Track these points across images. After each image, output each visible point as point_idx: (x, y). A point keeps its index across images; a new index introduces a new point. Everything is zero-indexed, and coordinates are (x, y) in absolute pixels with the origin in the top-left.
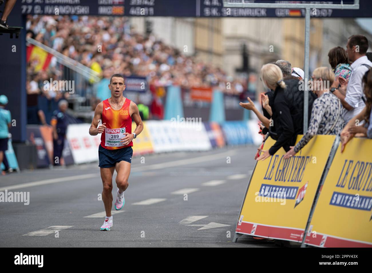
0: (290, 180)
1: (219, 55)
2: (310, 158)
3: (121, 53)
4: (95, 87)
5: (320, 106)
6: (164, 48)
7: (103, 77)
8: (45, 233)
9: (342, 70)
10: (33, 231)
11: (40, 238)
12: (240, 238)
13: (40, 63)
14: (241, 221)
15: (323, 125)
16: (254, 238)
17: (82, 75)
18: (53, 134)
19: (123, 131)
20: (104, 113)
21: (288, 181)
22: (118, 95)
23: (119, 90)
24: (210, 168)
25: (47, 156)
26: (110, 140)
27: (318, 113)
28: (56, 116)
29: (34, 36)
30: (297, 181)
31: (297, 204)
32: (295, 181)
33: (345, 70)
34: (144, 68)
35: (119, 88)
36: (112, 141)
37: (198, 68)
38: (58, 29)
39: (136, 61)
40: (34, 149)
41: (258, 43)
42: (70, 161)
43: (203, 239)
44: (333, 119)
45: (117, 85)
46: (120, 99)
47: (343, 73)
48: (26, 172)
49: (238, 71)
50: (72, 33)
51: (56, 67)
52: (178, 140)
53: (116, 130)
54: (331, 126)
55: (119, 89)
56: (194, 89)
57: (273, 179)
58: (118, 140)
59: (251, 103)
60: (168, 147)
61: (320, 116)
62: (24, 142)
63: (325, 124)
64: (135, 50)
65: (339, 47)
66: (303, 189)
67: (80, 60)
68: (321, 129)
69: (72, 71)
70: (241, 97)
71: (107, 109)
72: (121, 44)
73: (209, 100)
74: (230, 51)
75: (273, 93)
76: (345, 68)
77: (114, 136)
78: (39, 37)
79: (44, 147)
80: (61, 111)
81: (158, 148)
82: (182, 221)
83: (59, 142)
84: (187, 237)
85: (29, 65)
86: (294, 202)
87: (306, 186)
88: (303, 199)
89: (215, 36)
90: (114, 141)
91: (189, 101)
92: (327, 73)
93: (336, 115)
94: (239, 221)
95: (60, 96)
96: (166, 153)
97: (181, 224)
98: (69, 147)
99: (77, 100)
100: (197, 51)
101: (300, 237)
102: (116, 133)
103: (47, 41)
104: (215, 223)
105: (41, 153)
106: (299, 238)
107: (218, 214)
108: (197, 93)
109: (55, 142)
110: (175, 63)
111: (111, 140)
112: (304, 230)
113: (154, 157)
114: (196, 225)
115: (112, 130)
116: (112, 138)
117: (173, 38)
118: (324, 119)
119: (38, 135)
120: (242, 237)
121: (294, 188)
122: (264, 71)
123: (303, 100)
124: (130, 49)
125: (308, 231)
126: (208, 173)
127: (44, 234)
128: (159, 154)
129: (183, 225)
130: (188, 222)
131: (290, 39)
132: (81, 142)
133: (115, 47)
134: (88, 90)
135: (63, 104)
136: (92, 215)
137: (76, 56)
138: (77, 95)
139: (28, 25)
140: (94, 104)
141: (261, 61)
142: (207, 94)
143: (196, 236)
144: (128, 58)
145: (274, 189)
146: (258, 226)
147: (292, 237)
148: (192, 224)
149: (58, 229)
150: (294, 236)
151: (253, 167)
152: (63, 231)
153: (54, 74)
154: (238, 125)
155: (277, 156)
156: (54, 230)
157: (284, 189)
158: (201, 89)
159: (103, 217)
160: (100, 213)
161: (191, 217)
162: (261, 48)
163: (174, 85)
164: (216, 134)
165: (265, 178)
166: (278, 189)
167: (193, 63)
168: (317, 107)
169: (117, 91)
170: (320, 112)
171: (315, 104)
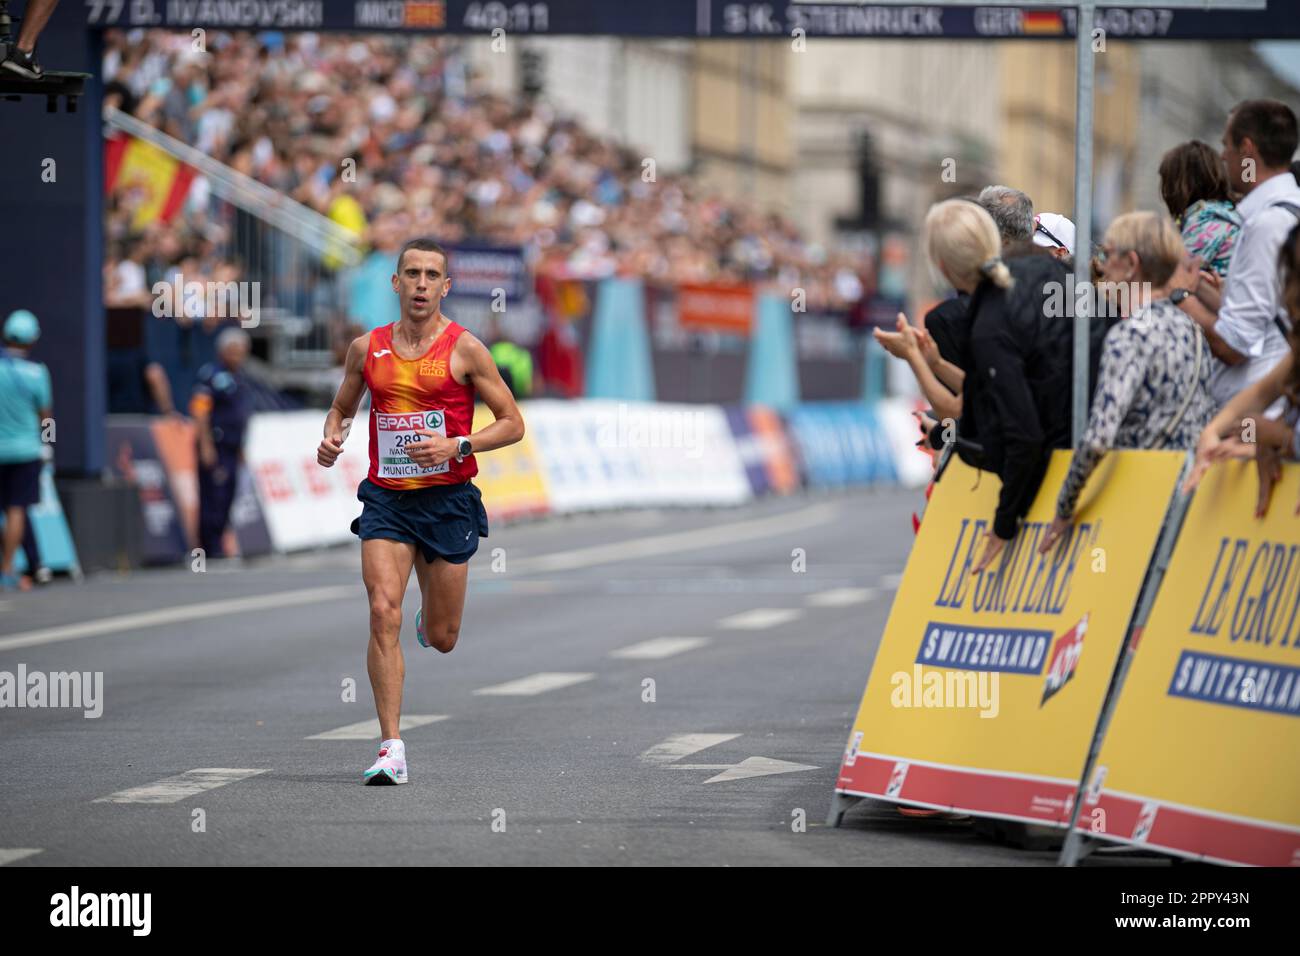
0: (1021, 605)
1: (777, 170)
2: (1093, 529)
3: (433, 163)
4: (347, 280)
5: (1127, 349)
6: (585, 148)
7: (373, 248)
8: (172, 792)
9: (1206, 222)
10: (131, 787)
11: (152, 811)
12: (852, 811)
13: (150, 197)
14: (854, 752)
15: (1142, 417)
16: (899, 813)
17: (299, 241)
18: (198, 447)
19: (434, 421)
21: (1015, 609)
22: (423, 313)
23: (428, 294)
24: (746, 563)
25: (175, 525)
26: (392, 456)
27: (1120, 371)
28: (209, 383)
29: (129, 104)
30: (1047, 611)
31: (1049, 693)
32: (1038, 610)
33: (1217, 223)
34: (513, 216)
35: (425, 289)
36: (398, 456)
37: (706, 217)
38: (214, 80)
39: (488, 191)
40: (132, 498)
41: (912, 126)
42: (259, 544)
43: (725, 815)
44: (1176, 393)
45: (420, 280)
46: (427, 325)
47: (1210, 236)
48: (105, 579)
49: (844, 225)
50: (261, 95)
51: (206, 212)
52: (634, 469)
53: (411, 419)
54: (1166, 420)
55: (427, 291)
56: (689, 287)
57: (968, 604)
60: (599, 492)
61: (1127, 383)
62: (97, 476)
63: (1147, 412)
64: (484, 152)
65: (1195, 144)
66: (1070, 638)
67: (292, 187)
68: (1131, 429)
69: (265, 225)
70: (856, 318)
71: (381, 354)
72: (436, 130)
73: (743, 328)
74: (815, 156)
75: (966, 303)
76: (1218, 217)
77: (404, 440)
78: (148, 107)
79: (166, 493)
80: (227, 366)
81: (565, 496)
82: (648, 753)
83: (220, 476)
84: (666, 808)
85: (115, 205)
86: (1038, 684)
87: (1082, 629)
88: (1071, 675)
89: (763, 102)
91: (671, 332)
92: (1155, 232)
93: (1186, 379)
94: (848, 752)
96: (592, 512)
97: (646, 764)
98: (253, 491)
99: (280, 327)
100: (700, 155)
101: (1062, 809)
102: (410, 429)
103: (175, 121)
104: (764, 759)
105: (158, 514)
106: (1058, 814)
107: (775, 729)
108: (701, 304)
109: (204, 475)
110: (625, 199)
111: (397, 452)
112: (1075, 782)
113: (552, 528)
114: (698, 767)
115: (398, 418)
116: (398, 445)
117: (617, 113)
118: (1146, 396)
119: (146, 451)
120: (858, 808)
121: (1037, 634)
122: (936, 225)
124: (464, 149)
126: (739, 585)
127: (169, 797)
128: (568, 516)
129: (653, 766)
130: (670, 757)
131: (1025, 114)
132: (294, 475)
133: (413, 141)
134: (321, 293)
135: (234, 340)
136: (342, 729)
137: (278, 172)
138: (283, 311)
139: (111, 65)
140: (341, 343)
141: (922, 193)
142: (736, 307)
143: (699, 805)
144: (458, 181)
145: (970, 638)
146: (912, 769)
147: (1036, 808)
148: (684, 764)
149: (216, 782)
150: (1048, 806)
151: (899, 564)
152: (233, 785)
153: (199, 237)
154: (845, 415)
155: (981, 524)
156: (203, 784)
157: (1000, 639)
158: (711, 289)
159: (371, 737)
160: (364, 724)
161: (679, 739)
162: (923, 147)
163: (619, 274)
164: (768, 447)
165: (940, 603)
166: (981, 638)
167: (687, 198)
168: (1117, 353)
169: (418, 299)
170: (1126, 370)
171: (1112, 343)
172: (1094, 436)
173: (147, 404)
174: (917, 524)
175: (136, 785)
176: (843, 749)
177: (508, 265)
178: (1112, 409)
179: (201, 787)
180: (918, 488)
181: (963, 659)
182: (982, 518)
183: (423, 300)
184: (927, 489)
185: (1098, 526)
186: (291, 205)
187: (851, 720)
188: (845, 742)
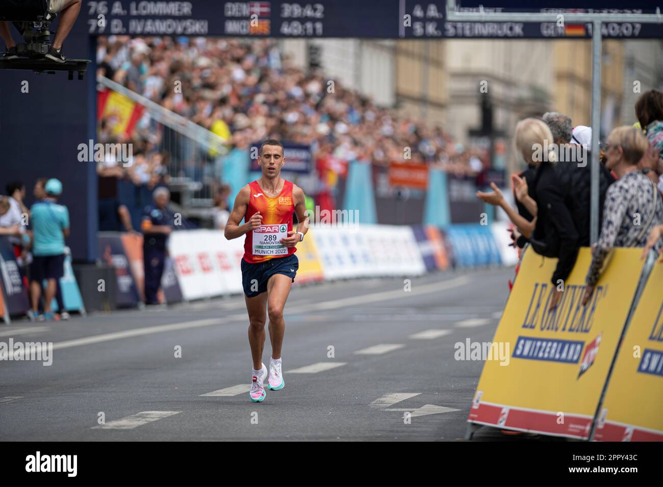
0: (568, 327)
1: (440, 105)
2: (604, 289)
3: (265, 103)
4: (219, 163)
5: (618, 197)
6: (342, 94)
7: (233, 146)
8: (132, 423)
9: (658, 132)
10: (111, 421)
11: (122, 433)
12: (478, 433)
13: (121, 120)
14: (478, 401)
15: (626, 231)
16: (502, 433)
17: (196, 142)
19: (283, 229)
20: (252, 202)
21: (564, 329)
22: (273, 175)
23: (275, 166)
24: (424, 306)
25: (133, 287)
26: (261, 245)
27: (615, 208)
28: (149, 214)
29: (110, 73)
30: (582, 331)
31: (582, 372)
32: (577, 331)
34: (306, 130)
36: (264, 245)
37: (405, 130)
38: (153, 61)
39: (292, 117)
40: (111, 274)
41: (508, 83)
42: (176, 296)
43: (413, 434)
45: (271, 159)
46: (276, 180)
48: (97, 315)
49: (473, 133)
50: (175, 69)
51: (149, 128)
52: (366, 258)
53: (273, 227)
54: (637, 233)
55: (275, 165)
56: (395, 165)
57: (538, 326)
58: (274, 245)
59: (497, 193)
60: (349, 270)
61: (619, 214)
62: (94, 263)
63: (627, 228)
64: (290, 97)
65: (653, 92)
66: (593, 345)
67: (192, 115)
68: (620, 238)
69: (178, 134)
70: (480, 181)
71: (258, 196)
72: (265, 86)
73: (423, 186)
74: (459, 98)
77: (268, 238)
78: (120, 75)
79: (128, 271)
80: (158, 207)
81: (332, 272)
82: (374, 402)
84: (383, 431)
85: (104, 125)
86: (576, 368)
87: (599, 340)
88: (592, 363)
89: (432, 71)
90: (269, 245)
91: (385, 188)
92: (631, 137)
93: (648, 212)
95: (155, 179)
96: (345, 280)
97: (373, 408)
98: (173, 270)
99: (186, 186)
100: (400, 98)
101: (584, 431)
102: (272, 232)
103: (133, 83)
104: (433, 405)
105: (124, 282)
106: (582, 433)
107: (438, 390)
108: (402, 174)
109: (147, 262)
110: (362, 120)
111: (264, 243)
112: (591, 417)
113: (324, 288)
114: (399, 410)
115: (267, 227)
116: (265, 240)
117: (358, 77)
118: (628, 220)
119: (119, 250)
120: (481, 430)
121: (576, 343)
123: (588, 184)
124: (281, 95)
125: (599, 419)
126: (421, 317)
127: (130, 426)
128: (333, 281)
129: (376, 410)
130: (385, 405)
131: (566, 76)
132: (193, 262)
133: (255, 91)
134: (207, 169)
135: (162, 193)
136: (218, 391)
137: (186, 108)
138: (188, 179)
139: (101, 54)
140: (217, 195)
141: (513, 116)
142: (419, 176)
143: (400, 429)
144: (276, 112)
145: (539, 344)
146: (511, 411)
147: (570, 430)
148: (392, 408)
149: (154, 418)
150: (575, 428)
151: (501, 306)
152: (163, 420)
153: (145, 141)
154: (474, 230)
155: (544, 286)
156: (147, 419)
157: (555, 345)
158: (407, 166)
159: (233, 395)
160: (229, 388)
161: (389, 396)
162: (514, 94)
163: (359, 159)
164: (435, 247)
165: (525, 326)
166: (544, 344)
167: (395, 120)
168: (613, 200)
169: (270, 169)
170: (618, 207)
171: (611, 194)
172: (603, 242)
173: (118, 226)
174: (511, 286)
175: (113, 420)
176: (472, 400)
177: (303, 155)
178: (611, 228)
179: (146, 421)
180: (512, 267)
181: (535, 354)
182: (545, 282)
183: (274, 169)
184: (516, 267)
185: (607, 286)
186: (192, 125)
187: (476, 386)
188: (473, 396)
